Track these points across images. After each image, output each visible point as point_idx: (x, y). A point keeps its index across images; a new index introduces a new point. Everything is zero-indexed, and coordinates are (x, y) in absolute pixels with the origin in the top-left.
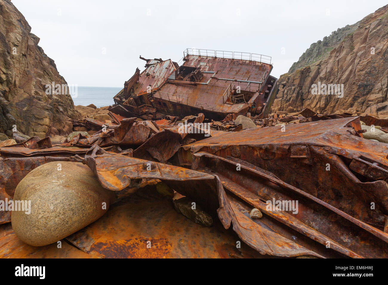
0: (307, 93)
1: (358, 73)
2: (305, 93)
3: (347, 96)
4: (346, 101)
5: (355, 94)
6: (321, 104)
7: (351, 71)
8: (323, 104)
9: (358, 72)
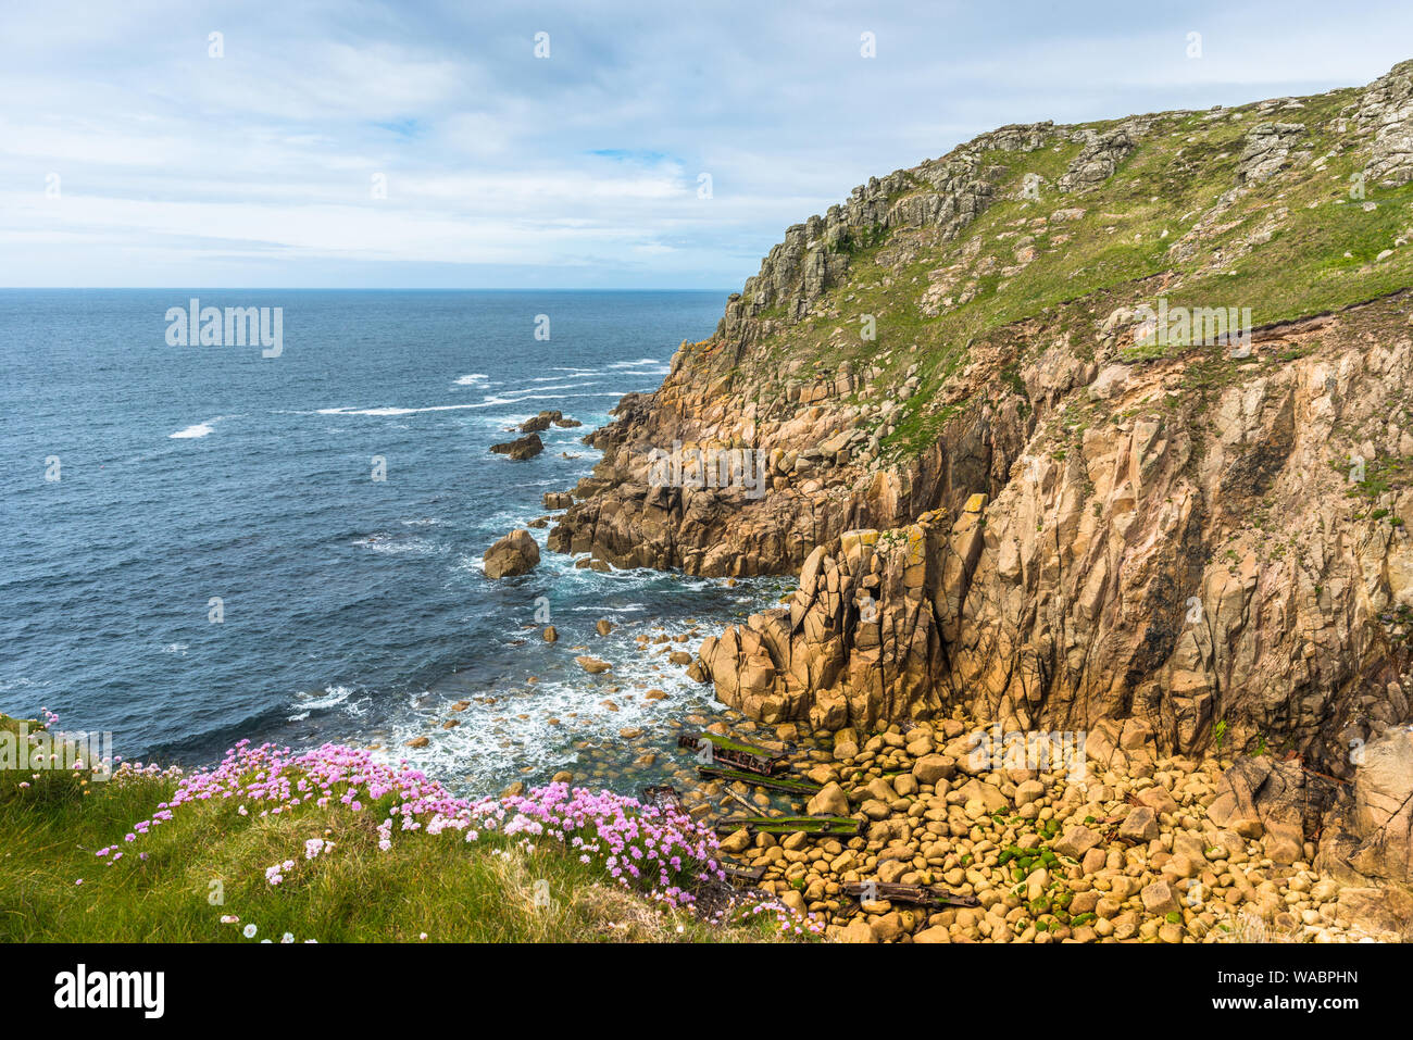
0: (956, 620)
1: (1130, 594)
2: (949, 618)
3: (1107, 668)
4: (1106, 682)
5: (1130, 664)
6: (1027, 687)
7: (1106, 580)
8: (1036, 690)
9: (1130, 589)
